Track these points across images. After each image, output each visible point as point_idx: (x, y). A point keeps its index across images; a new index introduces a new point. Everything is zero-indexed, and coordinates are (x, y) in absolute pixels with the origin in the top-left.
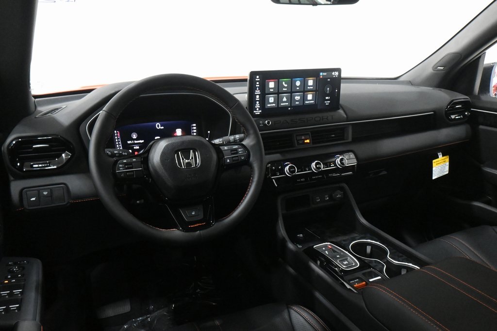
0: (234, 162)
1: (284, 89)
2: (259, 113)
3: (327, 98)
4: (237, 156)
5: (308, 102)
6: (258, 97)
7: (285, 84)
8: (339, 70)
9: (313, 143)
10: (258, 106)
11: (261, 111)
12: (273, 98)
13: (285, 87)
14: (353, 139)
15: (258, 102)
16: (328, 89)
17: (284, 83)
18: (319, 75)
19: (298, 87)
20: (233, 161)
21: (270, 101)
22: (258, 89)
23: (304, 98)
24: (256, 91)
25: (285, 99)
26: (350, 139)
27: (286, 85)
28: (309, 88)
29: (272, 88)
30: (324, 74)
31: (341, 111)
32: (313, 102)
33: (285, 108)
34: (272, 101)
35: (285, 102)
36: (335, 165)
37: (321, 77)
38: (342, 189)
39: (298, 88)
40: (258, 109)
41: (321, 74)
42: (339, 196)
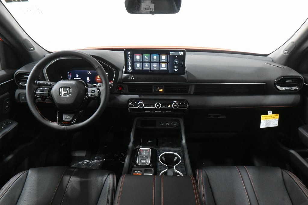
0: (92, 96)
1: (146, 60)
3: (175, 67)
5: (162, 68)
6: (130, 63)
7: (147, 57)
8: (184, 51)
10: (130, 68)
11: (132, 71)
12: (139, 65)
13: (147, 59)
14: (194, 92)
15: (130, 66)
16: (176, 62)
17: (146, 57)
18: (169, 54)
19: (155, 59)
22: (129, 59)
23: (159, 66)
25: (147, 66)
26: (192, 93)
27: (147, 58)
28: (162, 60)
29: (138, 59)
30: (173, 53)
31: (185, 76)
32: (166, 68)
33: (147, 70)
34: (139, 66)
35: (147, 67)
37: (171, 54)
38: (178, 121)
40: (130, 70)
41: (171, 53)
42: (175, 125)
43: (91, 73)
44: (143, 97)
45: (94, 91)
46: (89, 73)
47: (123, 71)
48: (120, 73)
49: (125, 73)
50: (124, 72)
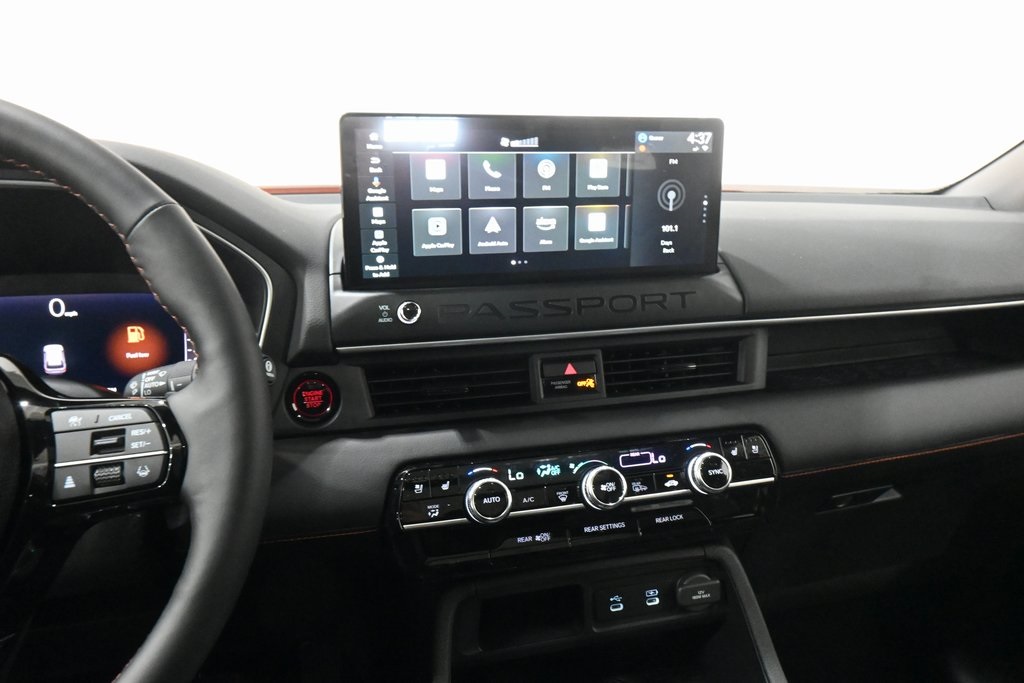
0: (98, 491)
1: (488, 189)
2: (387, 275)
3: (666, 228)
4: (120, 463)
5: (590, 241)
6: (378, 212)
7: (493, 168)
8: (714, 127)
9: (610, 392)
10: (379, 244)
11: (394, 267)
12: (442, 222)
13: (493, 182)
15: (379, 234)
16: (672, 195)
17: (486, 165)
18: (632, 144)
19: (547, 182)
20: (95, 483)
21: (433, 231)
22: (376, 182)
23: (572, 225)
24: (370, 191)
25: (493, 227)
26: (759, 381)
27: (497, 175)
28: (590, 187)
29: (437, 184)
30: (652, 138)
31: (722, 280)
32: (611, 240)
33: (501, 258)
34: (442, 231)
35: (493, 237)
36: (684, 483)
37: (642, 149)
38: (716, 568)
39: (546, 188)
40: (380, 259)
41: (642, 137)
42: (701, 595)
43: (74, 314)
44: (490, 440)
45: (119, 431)
46: (63, 312)
47: (328, 275)
48: (311, 285)
49: (347, 286)
50: (334, 280)
